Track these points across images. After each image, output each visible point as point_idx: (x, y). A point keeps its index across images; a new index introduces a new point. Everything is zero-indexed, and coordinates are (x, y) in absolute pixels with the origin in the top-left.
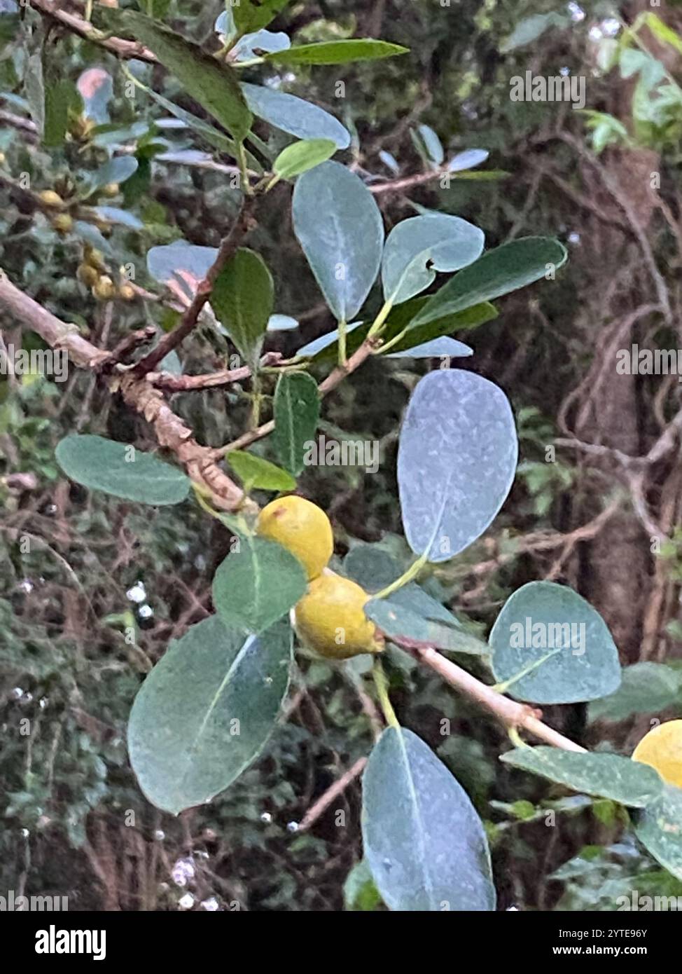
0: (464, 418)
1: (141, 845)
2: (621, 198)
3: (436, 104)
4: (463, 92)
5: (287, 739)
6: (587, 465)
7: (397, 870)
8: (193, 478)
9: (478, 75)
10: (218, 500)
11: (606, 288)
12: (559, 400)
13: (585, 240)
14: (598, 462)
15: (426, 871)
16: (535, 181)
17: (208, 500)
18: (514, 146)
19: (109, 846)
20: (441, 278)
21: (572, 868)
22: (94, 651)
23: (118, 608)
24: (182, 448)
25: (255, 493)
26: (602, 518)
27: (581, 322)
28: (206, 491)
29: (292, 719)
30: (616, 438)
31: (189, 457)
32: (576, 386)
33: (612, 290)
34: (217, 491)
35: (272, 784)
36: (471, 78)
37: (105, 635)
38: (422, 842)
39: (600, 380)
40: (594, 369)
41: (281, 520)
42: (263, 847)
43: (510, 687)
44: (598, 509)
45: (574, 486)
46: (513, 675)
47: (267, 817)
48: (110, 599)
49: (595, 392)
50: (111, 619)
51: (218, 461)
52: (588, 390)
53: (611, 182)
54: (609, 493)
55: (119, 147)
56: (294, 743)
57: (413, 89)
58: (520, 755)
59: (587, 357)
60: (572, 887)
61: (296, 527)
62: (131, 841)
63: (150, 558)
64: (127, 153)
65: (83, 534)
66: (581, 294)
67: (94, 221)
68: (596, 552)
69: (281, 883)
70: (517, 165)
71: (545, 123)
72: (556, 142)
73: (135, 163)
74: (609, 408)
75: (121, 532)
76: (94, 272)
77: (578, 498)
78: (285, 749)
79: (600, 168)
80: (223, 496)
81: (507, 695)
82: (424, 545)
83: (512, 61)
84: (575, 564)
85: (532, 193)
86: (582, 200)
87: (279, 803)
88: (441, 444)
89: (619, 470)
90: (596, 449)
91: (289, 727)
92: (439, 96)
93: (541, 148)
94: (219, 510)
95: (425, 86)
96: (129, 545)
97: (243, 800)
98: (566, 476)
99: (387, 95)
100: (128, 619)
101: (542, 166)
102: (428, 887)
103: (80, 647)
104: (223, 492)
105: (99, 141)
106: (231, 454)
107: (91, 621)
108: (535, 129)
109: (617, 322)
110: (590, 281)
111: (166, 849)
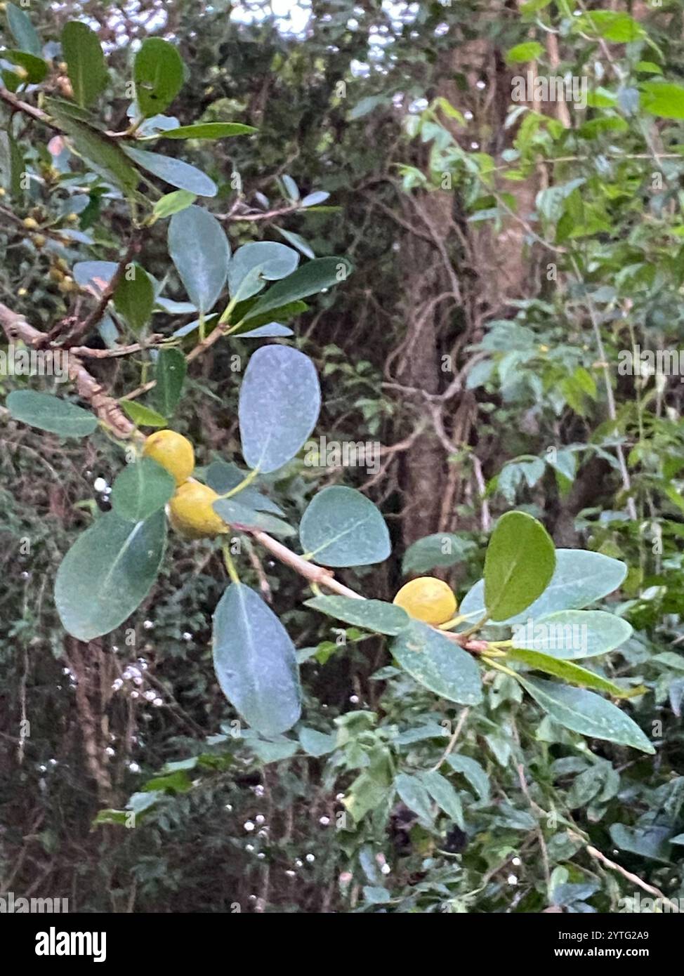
0: (284, 378)
1: (102, 655)
2: (427, 220)
3: (302, 156)
4: (322, 147)
5: (200, 584)
6: (404, 400)
7: (237, 677)
8: (102, 419)
9: (332, 135)
10: (118, 433)
11: (417, 281)
12: (385, 356)
13: (403, 249)
14: (411, 399)
15: (255, 678)
16: (369, 209)
17: (112, 433)
18: (356, 185)
19: (81, 656)
20: (270, 284)
21: (385, 672)
22: (70, 525)
23: (86, 497)
24: (94, 398)
25: (141, 428)
26: (413, 436)
27: (400, 305)
28: (111, 427)
29: (204, 571)
30: (423, 382)
31: (99, 404)
32: (396, 347)
33: (422, 282)
34: (117, 427)
35: (191, 614)
36: (327, 137)
37: (77, 515)
38: (253, 660)
39: (413, 343)
40: (408, 336)
41: (159, 446)
42: (185, 657)
43: (314, 556)
44: (411, 430)
45: (395, 415)
46: (316, 548)
47: (188, 636)
48: (81, 490)
49: (409, 352)
50: (82, 504)
51: (118, 406)
52: (405, 350)
53: (420, 210)
54: (417, 419)
55: (77, 189)
56: (205, 588)
57: (288, 145)
58: (319, 601)
59: (404, 328)
60: (392, 683)
61: (169, 451)
62: (95, 653)
63: (108, 463)
64: (83, 193)
65: (62, 447)
66: (401, 285)
67: (61, 239)
68: (409, 459)
69: (196, 681)
70: (358, 197)
71: (376, 170)
72: (385, 182)
73: (88, 200)
74: (420, 361)
75: (88, 444)
76: (60, 274)
77: (398, 422)
78: (199, 591)
79: (413, 200)
80: (121, 430)
81: (311, 561)
82: (256, 461)
83: (355, 126)
84: (395, 466)
85: (368, 217)
86: (401, 221)
87: (196, 627)
88: (268, 395)
89: (425, 403)
90: (411, 390)
91: (203, 577)
92: (305, 151)
93: (373, 187)
94: (120, 439)
95: (295, 143)
96: (93, 455)
97: (173, 625)
98: (389, 409)
99: (269, 149)
100: (93, 504)
101: (375, 198)
102: (257, 688)
103: (60, 523)
104: (121, 427)
105: (63, 184)
106: (126, 403)
107: (68, 505)
108: (370, 174)
109: (423, 304)
110: (406, 277)
111: (120, 659)
